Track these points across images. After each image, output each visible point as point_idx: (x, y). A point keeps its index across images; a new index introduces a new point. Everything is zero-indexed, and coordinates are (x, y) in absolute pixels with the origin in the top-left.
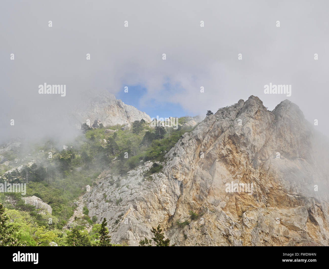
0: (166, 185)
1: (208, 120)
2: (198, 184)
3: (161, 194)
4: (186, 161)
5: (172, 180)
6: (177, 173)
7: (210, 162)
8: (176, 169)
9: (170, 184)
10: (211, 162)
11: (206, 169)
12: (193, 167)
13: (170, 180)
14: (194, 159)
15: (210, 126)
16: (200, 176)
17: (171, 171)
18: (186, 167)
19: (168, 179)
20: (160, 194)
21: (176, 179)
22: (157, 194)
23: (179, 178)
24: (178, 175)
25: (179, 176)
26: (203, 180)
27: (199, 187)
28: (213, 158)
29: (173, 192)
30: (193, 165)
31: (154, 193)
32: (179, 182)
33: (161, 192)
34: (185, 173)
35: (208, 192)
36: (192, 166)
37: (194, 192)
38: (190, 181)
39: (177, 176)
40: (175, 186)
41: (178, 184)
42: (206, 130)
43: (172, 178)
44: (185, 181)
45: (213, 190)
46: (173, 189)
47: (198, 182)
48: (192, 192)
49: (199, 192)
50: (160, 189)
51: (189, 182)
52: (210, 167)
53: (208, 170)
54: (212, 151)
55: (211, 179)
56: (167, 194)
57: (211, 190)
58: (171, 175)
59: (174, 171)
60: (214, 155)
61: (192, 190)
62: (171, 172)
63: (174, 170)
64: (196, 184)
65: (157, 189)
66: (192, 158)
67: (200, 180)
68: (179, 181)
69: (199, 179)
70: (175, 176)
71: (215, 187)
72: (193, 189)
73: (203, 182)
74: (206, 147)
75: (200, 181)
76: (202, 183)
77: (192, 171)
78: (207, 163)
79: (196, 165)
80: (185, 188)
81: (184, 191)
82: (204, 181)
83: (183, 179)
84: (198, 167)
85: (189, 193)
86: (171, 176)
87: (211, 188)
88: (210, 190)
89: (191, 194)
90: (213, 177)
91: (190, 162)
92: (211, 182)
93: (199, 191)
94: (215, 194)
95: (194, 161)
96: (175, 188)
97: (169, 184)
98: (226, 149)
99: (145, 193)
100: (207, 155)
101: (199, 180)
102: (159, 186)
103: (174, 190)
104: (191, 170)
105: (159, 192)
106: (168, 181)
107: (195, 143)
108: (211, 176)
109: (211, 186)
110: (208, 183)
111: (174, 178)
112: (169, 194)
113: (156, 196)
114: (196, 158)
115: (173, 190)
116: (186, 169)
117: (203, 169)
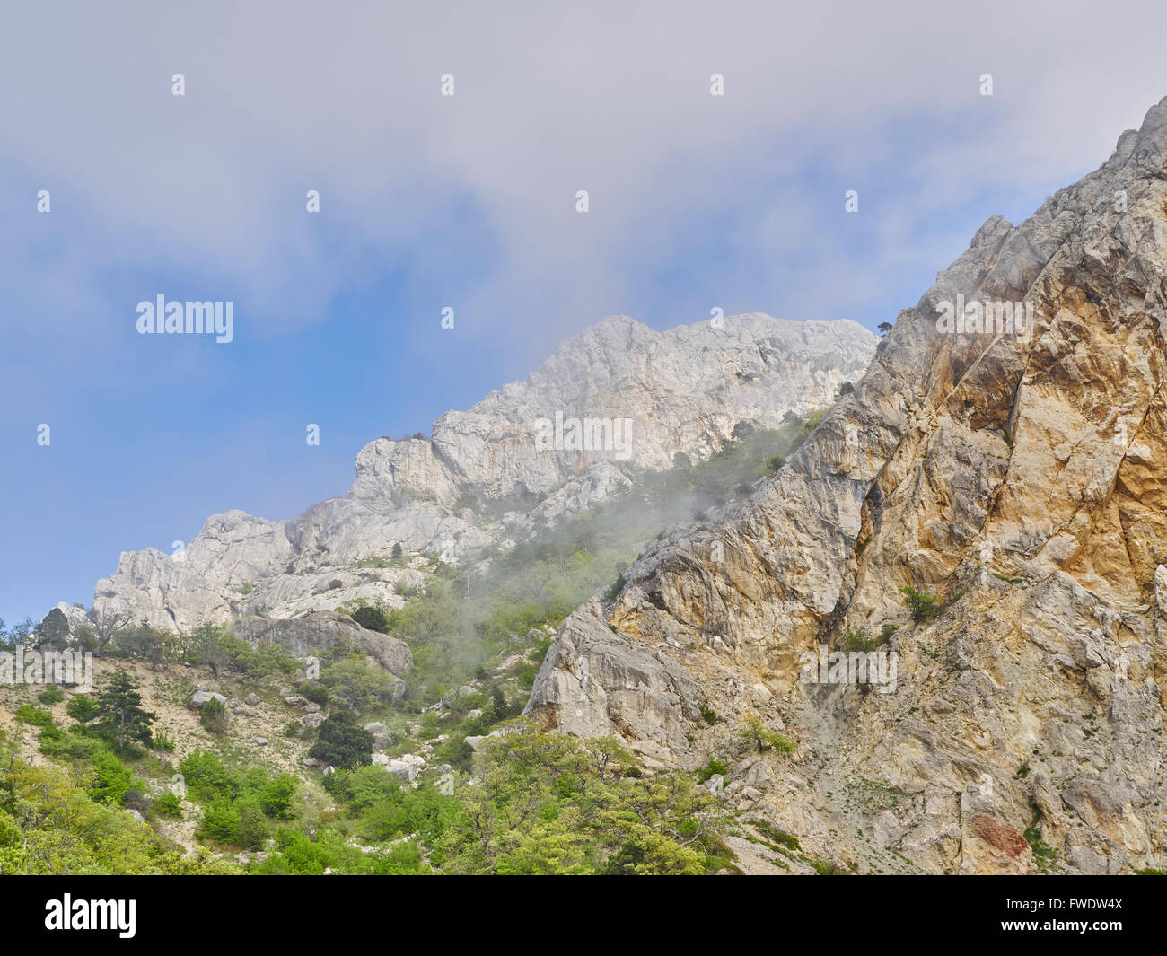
0: (795, 502)
1: (981, 240)
2: (945, 480)
3: (772, 537)
4: (888, 405)
5: (825, 481)
6: (843, 450)
7: (1001, 391)
8: (835, 436)
9: (816, 496)
10: (1004, 393)
11: (991, 426)
12: (923, 424)
13: (817, 483)
14: (927, 393)
15: (988, 258)
16: (954, 450)
17: (813, 447)
18: (883, 425)
19: (808, 480)
20: (766, 537)
21: (842, 475)
22: (751, 540)
23: (857, 471)
24: (850, 460)
25: (854, 464)
26: (968, 463)
27: (950, 492)
28: (1009, 373)
29: (825, 524)
30: (923, 416)
31: (741, 536)
32: (859, 487)
33: (772, 529)
34: (879, 449)
35: (985, 505)
36: (917, 420)
37: (921, 511)
38: (910, 475)
39: (845, 464)
40: (837, 501)
41: (855, 493)
42: (967, 274)
43: (823, 474)
44: (887, 481)
45: (1013, 495)
46: (827, 509)
47: (945, 476)
48: (915, 517)
49: (948, 512)
50: (767, 520)
51: (905, 481)
52: (1006, 413)
53: (1001, 427)
54: (999, 348)
55: (1005, 455)
56: (799, 535)
57: (1004, 497)
58: (816, 461)
59: (827, 446)
60: (1008, 361)
61: (912, 508)
62: (817, 449)
63: (829, 443)
64: (934, 485)
65: (753, 520)
66: (917, 389)
67: (953, 464)
68: (857, 483)
69: (945, 464)
70: (837, 464)
71: (1021, 484)
72: (916, 502)
73: (968, 471)
74: (978, 341)
75: (953, 471)
76: (962, 475)
77: (917, 438)
78: (990, 399)
79: (939, 414)
80: (889, 505)
81: (884, 519)
82: (971, 468)
83: (873, 470)
84: (945, 420)
85: (902, 520)
86: (819, 467)
87: (1005, 488)
88: (998, 498)
89: (909, 525)
90: (1011, 448)
91: (908, 407)
92: (1001, 467)
93: (948, 508)
94: (1023, 513)
95: (927, 400)
96: (836, 510)
97: (807, 496)
98: (1059, 325)
99: (700, 541)
100: (981, 369)
101: (950, 467)
102: (761, 507)
103: (829, 516)
104: (915, 434)
105: (764, 530)
106: (805, 487)
107: (925, 334)
108: (1005, 444)
109: (1004, 482)
110: (984, 472)
111: (832, 475)
112: (809, 532)
113: (747, 546)
114: (934, 389)
115: (826, 518)
116: (882, 431)
117: (976, 425)
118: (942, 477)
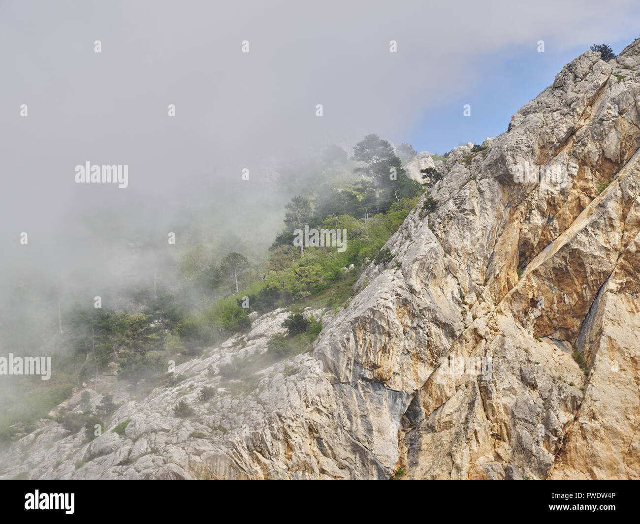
0: (319, 412)
1: (570, 82)
2: (505, 407)
3: (290, 458)
4: (440, 292)
5: (356, 386)
6: (384, 349)
7: (577, 293)
8: (377, 329)
9: (346, 407)
10: (580, 296)
11: (557, 335)
12: (481, 325)
13: (347, 388)
14: (486, 281)
15: (579, 110)
16: (517, 366)
17: (348, 339)
18: (436, 321)
19: (336, 382)
20: (282, 457)
21: (379, 382)
22: (263, 460)
23: (398, 379)
24: (391, 363)
25: (396, 369)
26: (534, 387)
27: (509, 423)
28: (592, 273)
29: (355, 448)
30: (480, 313)
31: (251, 454)
32: (399, 401)
33: (290, 447)
34: (428, 353)
35: (553, 448)
36: (474, 318)
37: (474, 447)
38: (461, 392)
39: (386, 368)
40: (371, 417)
41: (392, 409)
42: (552, 129)
43: (354, 376)
44: (431, 395)
45: (584, 438)
46: (361, 432)
47: (505, 400)
48: (466, 452)
49: (505, 449)
50: (286, 434)
51: (453, 399)
52: (577, 322)
53: (568, 338)
54: (583, 238)
55: (578, 382)
56: (323, 459)
57: (573, 439)
58: (349, 359)
59: (364, 339)
60: (595, 257)
61: (463, 439)
62: (352, 343)
63: (369, 337)
64: (490, 411)
65: (268, 432)
66: (476, 275)
67: (516, 386)
68: (396, 394)
69: (506, 385)
70: (375, 366)
71: (596, 424)
72: (470, 433)
73: (533, 397)
74: (555, 222)
75: (515, 394)
76: (525, 402)
77: (471, 343)
78: (561, 300)
79: (500, 312)
80: (431, 428)
81: (424, 447)
82: (535, 394)
83: (417, 380)
84: (506, 322)
85: (450, 455)
86: (351, 367)
87: (575, 427)
88: (566, 439)
89: (458, 461)
90: (587, 375)
91: (462, 297)
92: (574, 398)
93: (506, 445)
94: (595, 463)
95: (486, 292)
96: (370, 430)
97: (335, 406)
99: (199, 453)
100: (558, 261)
101: (511, 389)
102: (280, 416)
103: (361, 437)
104: (469, 337)
105: (281, 447)
106: (332, 393)
107: (492, 201)
108: (577, 366)
109: (576, 419)
110: (555, 403)
111: (365, 379)
112: (334, 457)
113: (258, 468)
114: (496, 278)
115: (358, 439)
116: (434, 329)
117: (541, 333)
118: (500, 400)
